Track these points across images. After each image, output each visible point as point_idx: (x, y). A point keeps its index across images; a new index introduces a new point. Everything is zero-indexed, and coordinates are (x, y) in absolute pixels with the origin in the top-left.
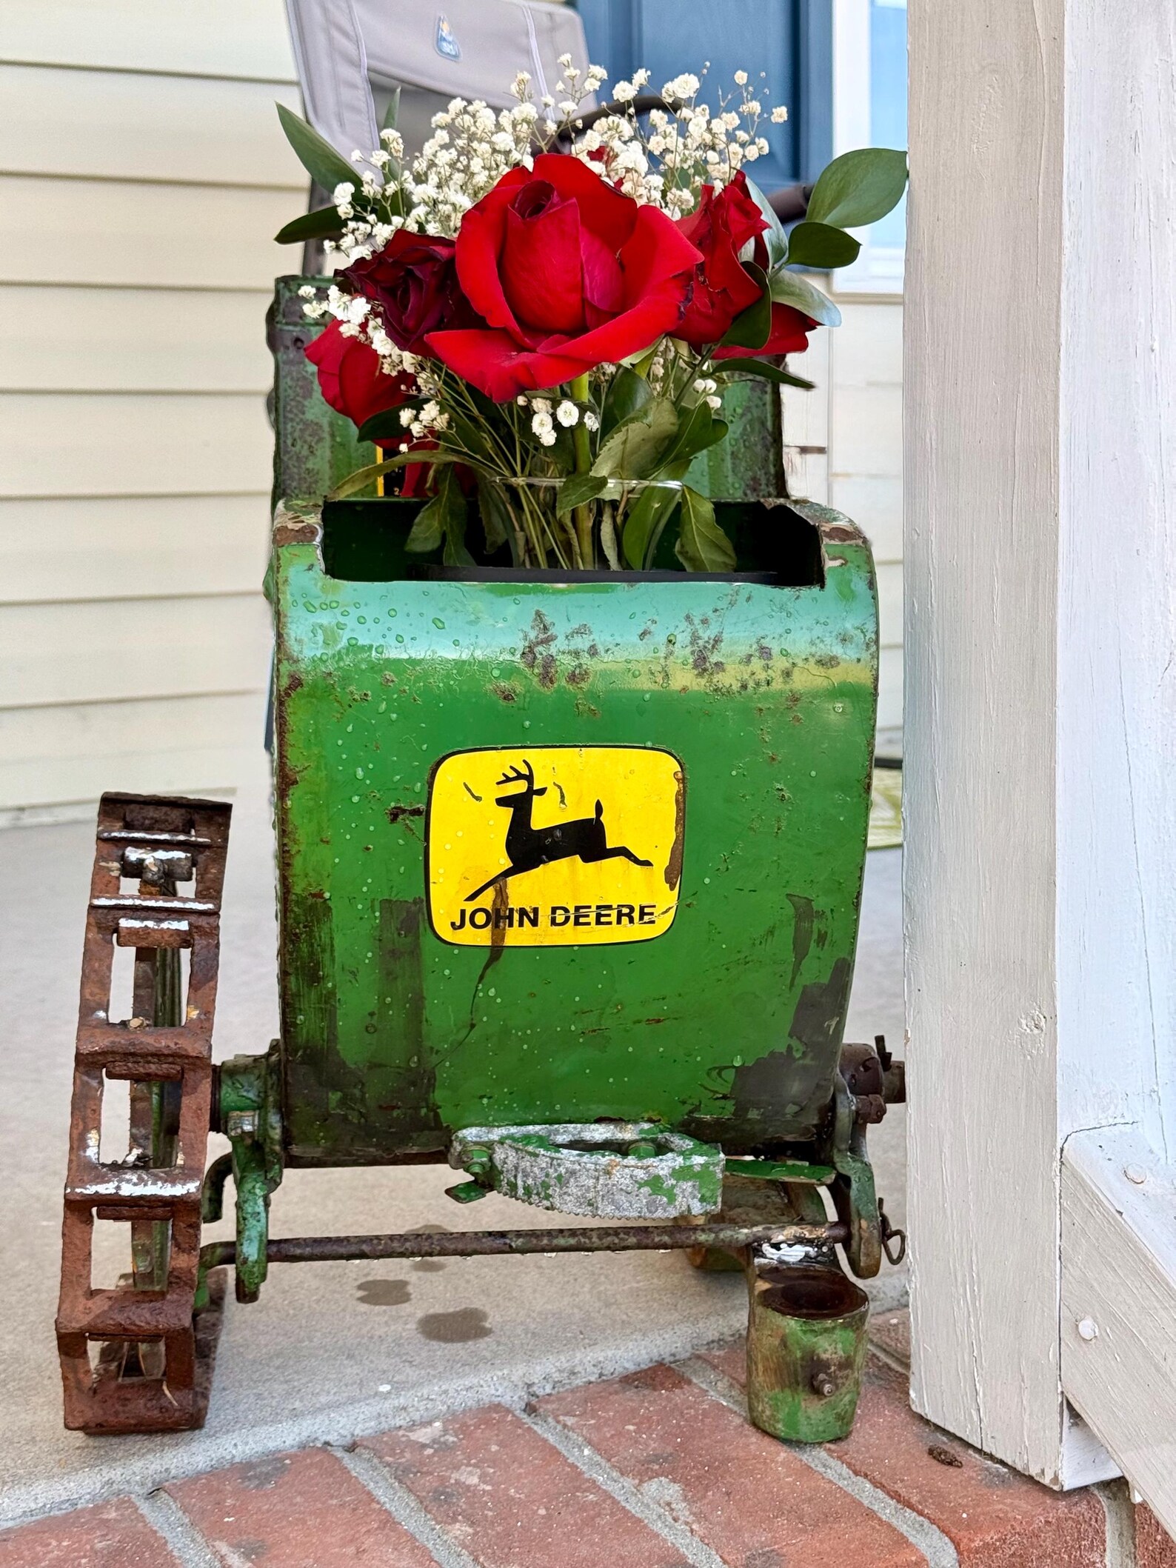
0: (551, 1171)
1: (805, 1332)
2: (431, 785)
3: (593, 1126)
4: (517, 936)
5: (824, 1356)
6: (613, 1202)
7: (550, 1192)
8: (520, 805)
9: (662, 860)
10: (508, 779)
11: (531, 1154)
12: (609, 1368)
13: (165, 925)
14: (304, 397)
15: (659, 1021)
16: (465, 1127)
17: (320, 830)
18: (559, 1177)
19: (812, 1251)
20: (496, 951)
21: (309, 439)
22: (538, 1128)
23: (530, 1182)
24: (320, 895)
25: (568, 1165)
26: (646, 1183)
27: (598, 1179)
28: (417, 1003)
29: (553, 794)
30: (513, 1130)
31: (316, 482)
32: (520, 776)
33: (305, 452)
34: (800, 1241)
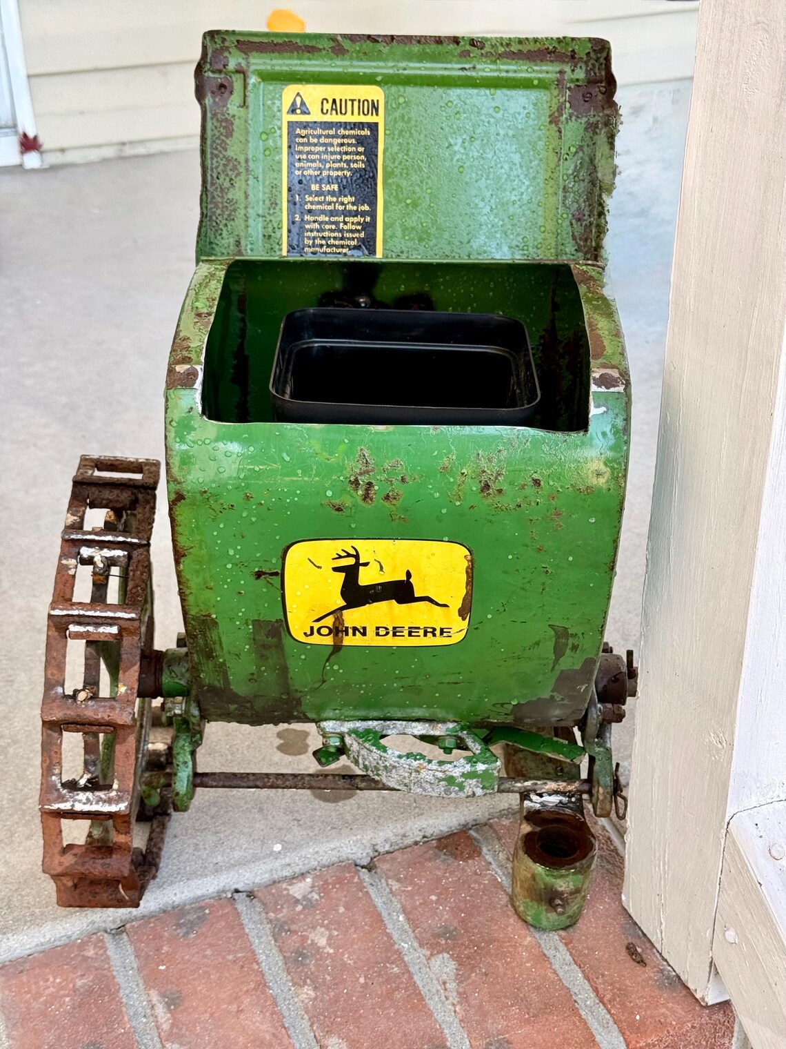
0: (380, 762)
1: (547, 875)
2: (284, 558)
3: (414, 724)
4: (349, 641)
5: (560, 889)
6: (421, 787)
7: (380, 772)
8: (351, 573)
9: (456, 604)
10: (340, 557)
11: (368, 749)
13: (101, 630)
15: (456, 683)
16: (326, 720)
17: (205, 582)
18: (386, 767)
19: (565, 800)
20: (337, 648)
22: (375, 723)
23: (367, 763)
24: (209, 615)
25: (391, 762)
26: (443, 780)
27: (411, 774)
28: (284, 670)
29: (374, 566)
30: (359, 724)
31: (235, 210)
32: (349, 555)
33: (227, 184)
34: (556, 792)
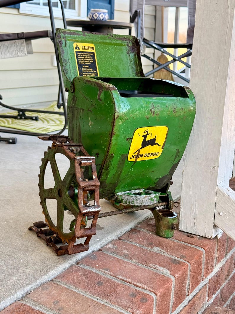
0: (135, 199)
1: (172, 220)
2: (134, 134)
3: (136, 190)
4: (139, 159)
5: (174, 223)
6: (145, 203)
7: (134, 202)
8: (145, 137)
9: (162, 145)
10: (145, 132)
11: (131, 196)
12: (126, 231)
13: (89, 162)
14: (63, 54)
15: (153, 172)
16: (118, 193)
17: (116, 143)
18: (136, 200)
19: (163, 207)
20: (135, 162)
21: (65, 62)
22: (128, 191)
23: (130, 201)
24: (113, 154)
25: (138, 197)
26: (150, 199)
27: (143, 199)
28: (121, 172)
29: (150, 135)
30: (125, 192)
31: (68, 71)
32: (146, 132)
33: (65, 65)
34: (162, 205)
